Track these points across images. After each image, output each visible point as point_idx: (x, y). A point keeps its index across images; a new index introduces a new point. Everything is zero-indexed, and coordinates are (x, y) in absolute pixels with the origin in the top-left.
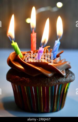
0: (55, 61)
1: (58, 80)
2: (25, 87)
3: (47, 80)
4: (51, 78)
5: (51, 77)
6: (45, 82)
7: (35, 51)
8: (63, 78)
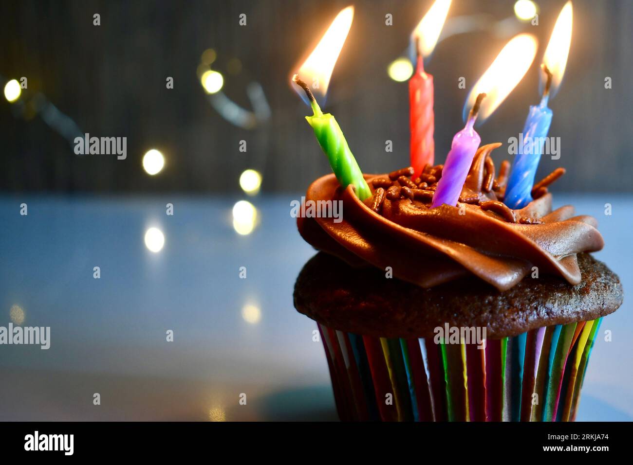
0: (527, 213)
1: (543, 304)
2: (383, 342)
3: (493, 305)
4: (512, 295)
5: (512, 290)
6: (481, 312)
7: (430, 168)
8: (567, 296)
